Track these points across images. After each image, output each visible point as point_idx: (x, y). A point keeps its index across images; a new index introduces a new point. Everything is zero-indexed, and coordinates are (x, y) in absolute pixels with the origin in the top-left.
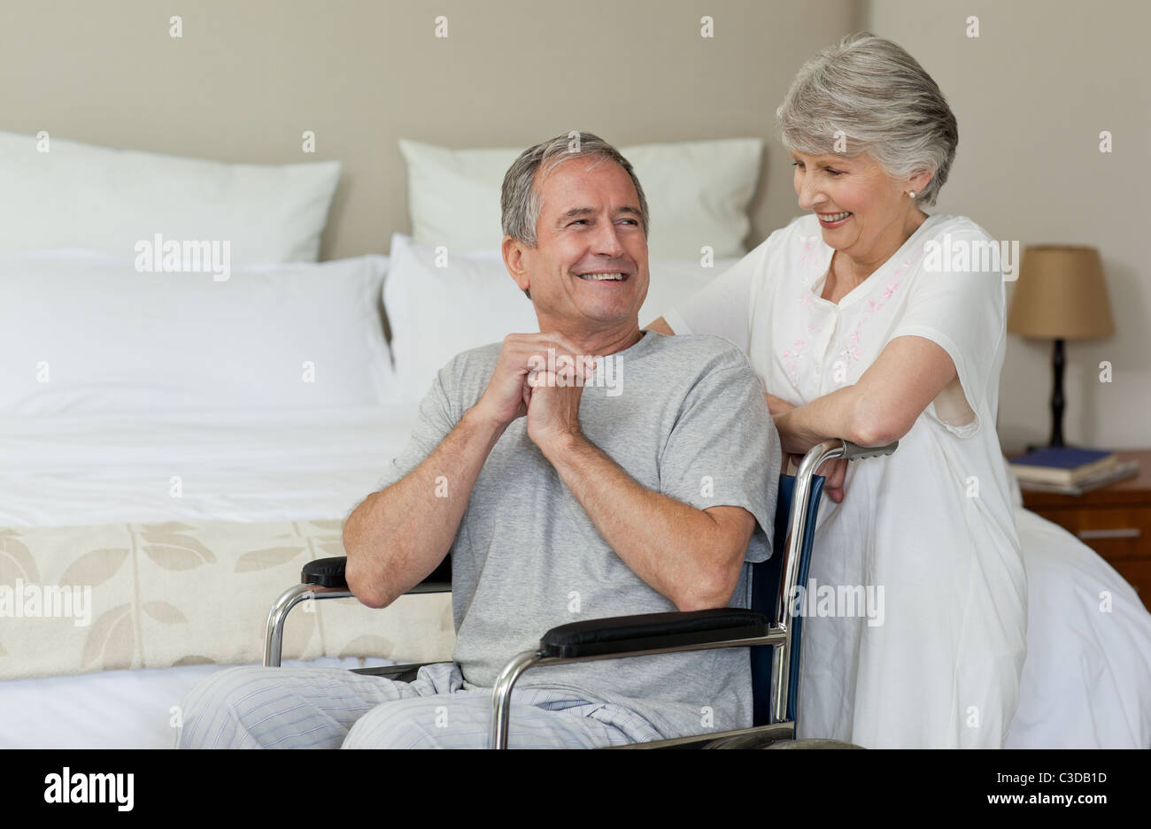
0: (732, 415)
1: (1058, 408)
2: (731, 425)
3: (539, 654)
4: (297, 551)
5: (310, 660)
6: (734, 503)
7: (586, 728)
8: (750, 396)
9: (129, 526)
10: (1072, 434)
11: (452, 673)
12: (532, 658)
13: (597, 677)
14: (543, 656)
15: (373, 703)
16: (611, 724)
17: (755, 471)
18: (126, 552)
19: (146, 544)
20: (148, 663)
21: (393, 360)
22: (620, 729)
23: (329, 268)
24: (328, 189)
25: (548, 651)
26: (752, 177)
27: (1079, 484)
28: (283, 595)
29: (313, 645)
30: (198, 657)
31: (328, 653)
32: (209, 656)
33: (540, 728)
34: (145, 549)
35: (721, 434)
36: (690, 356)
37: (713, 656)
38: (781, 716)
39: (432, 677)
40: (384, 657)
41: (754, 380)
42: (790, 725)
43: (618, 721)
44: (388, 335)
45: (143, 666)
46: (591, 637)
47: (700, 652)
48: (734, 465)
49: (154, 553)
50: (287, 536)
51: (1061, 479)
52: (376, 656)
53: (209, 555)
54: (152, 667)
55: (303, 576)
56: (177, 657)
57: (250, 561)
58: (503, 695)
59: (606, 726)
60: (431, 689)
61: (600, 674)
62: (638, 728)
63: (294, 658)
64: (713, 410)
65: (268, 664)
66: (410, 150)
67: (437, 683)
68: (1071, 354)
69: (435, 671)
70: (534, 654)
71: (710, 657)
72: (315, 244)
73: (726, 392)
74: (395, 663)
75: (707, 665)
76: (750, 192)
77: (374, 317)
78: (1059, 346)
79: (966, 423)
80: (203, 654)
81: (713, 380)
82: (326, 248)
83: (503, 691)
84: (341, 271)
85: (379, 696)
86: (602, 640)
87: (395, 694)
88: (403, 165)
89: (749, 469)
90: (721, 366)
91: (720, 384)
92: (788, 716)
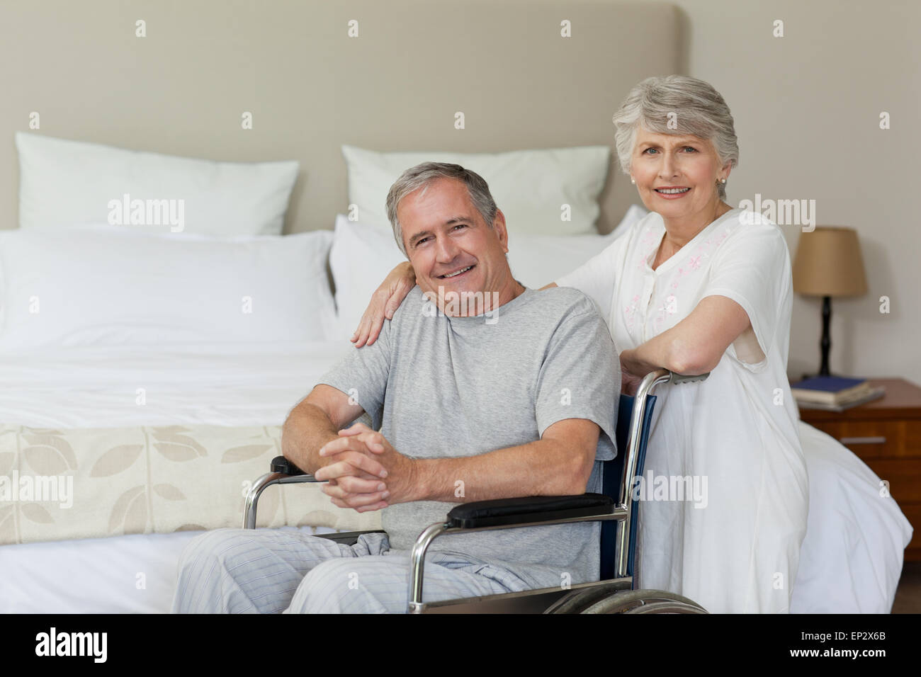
0: (583, 349)
1: (825, 347)
2: (582, 357)
3: (446, 525)
4: (268, 447)
5: (277, 528)
6: (583, 416)
7: (476, 582)
8: (597, 333)
9: (143, 429)
10: (836, 367)
11: (382, 540)
12: (440, 528)
13: (480, 544)
14: (449, 527)
15: (322, 559)
16: (493, 579)
17: (599, 391)
18: (141, 447)
19: (157, 442)
20: (157, 529)
21: (336, 308)
22: (500, 583)
23: (290, 239)
24: (290, 181)
25: (452, 523)
26: (601, 175)
27: (841, 404)
28: (258, 480)
29: (279, 517)
30: (194, 525)
31: (289, 523)
32: (202, 525)
33: (441, 580)
34: (155, 445)
35: (575, 364)
36: (553, 306)
37: (570, 528)
38: (622, 573)
39: (368, 542)
40: (330, 526)
41: (599, 321)
42: (629, 579)
43: (499, 577)
44: (333, 289)
45: (153, 532)
46: (484, 513)
47: (560, 525)
48: (584, 387)
49: (162, 449)
50: (259, 437)
51: (827, 399)
52: (325, 526)
53: (202, 450)
54: (160, 532)
55: (271, 465)
56: (178, 525)
57: (234, 455)
58: (419, 556)
59: (490, 580)
60: (365, 551)
61: (483, 542)
62: (513, 581)
63: (264, 526)
64: (569, 347)
65: (246, 527)
66: (349, 152)
67: (371, 546)
68: (835, 307)
69: (371, 539)
70: (442, 525)
71: (568, 529)
72: (280, 222)
73: (578, 332)
74: (338, 531)
75: (565, 535)
76: (600, 186)
77: (323, 275)
78: (827, 301)
79: (758, 361)
80: (197, 523)
81: (569, 324)
82: (288, 225)
83: (419, 552)
84: (298, 241)
85: (326, 553)
86: (492, 516)
87: (338, 553)
88: (345, 163)
89: (595, 390)
90: (573, 313)
91: (574, 327)
92: (628, 572)
